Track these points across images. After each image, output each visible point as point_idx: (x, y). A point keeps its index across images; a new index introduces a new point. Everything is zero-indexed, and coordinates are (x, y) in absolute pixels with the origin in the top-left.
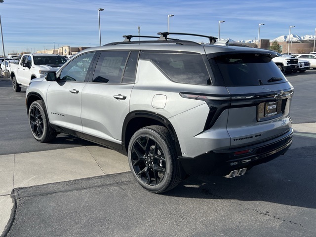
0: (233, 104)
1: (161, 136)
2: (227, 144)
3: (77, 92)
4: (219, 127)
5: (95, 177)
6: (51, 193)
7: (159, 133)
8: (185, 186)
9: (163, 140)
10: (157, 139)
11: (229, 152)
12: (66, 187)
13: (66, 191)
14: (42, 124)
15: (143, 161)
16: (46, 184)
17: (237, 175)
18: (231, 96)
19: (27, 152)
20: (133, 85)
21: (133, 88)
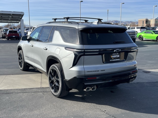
0: (86, 54)
1: (58, 68)
2: (83, 74)
3: (33, 46)
4: (80, 65)
5: (35, 88)
6: (10, 93)
7: (58, 67)
8: (75, 95)
9: (59, 71)
10: (57, 70)
11: (83, 77)
12: (19, 91)
13: (18, 93)
14: (22, 61)
15: (53, 81)
16: (11, 89)
17: (91, 90)
18: (85, 49)
19: (13, 75)
20: (51, 43)
21: (50, 44)
